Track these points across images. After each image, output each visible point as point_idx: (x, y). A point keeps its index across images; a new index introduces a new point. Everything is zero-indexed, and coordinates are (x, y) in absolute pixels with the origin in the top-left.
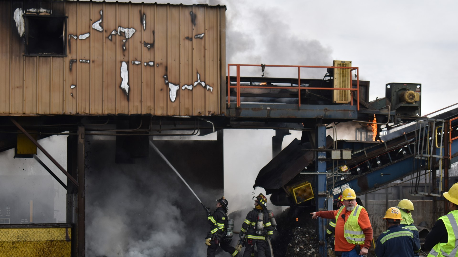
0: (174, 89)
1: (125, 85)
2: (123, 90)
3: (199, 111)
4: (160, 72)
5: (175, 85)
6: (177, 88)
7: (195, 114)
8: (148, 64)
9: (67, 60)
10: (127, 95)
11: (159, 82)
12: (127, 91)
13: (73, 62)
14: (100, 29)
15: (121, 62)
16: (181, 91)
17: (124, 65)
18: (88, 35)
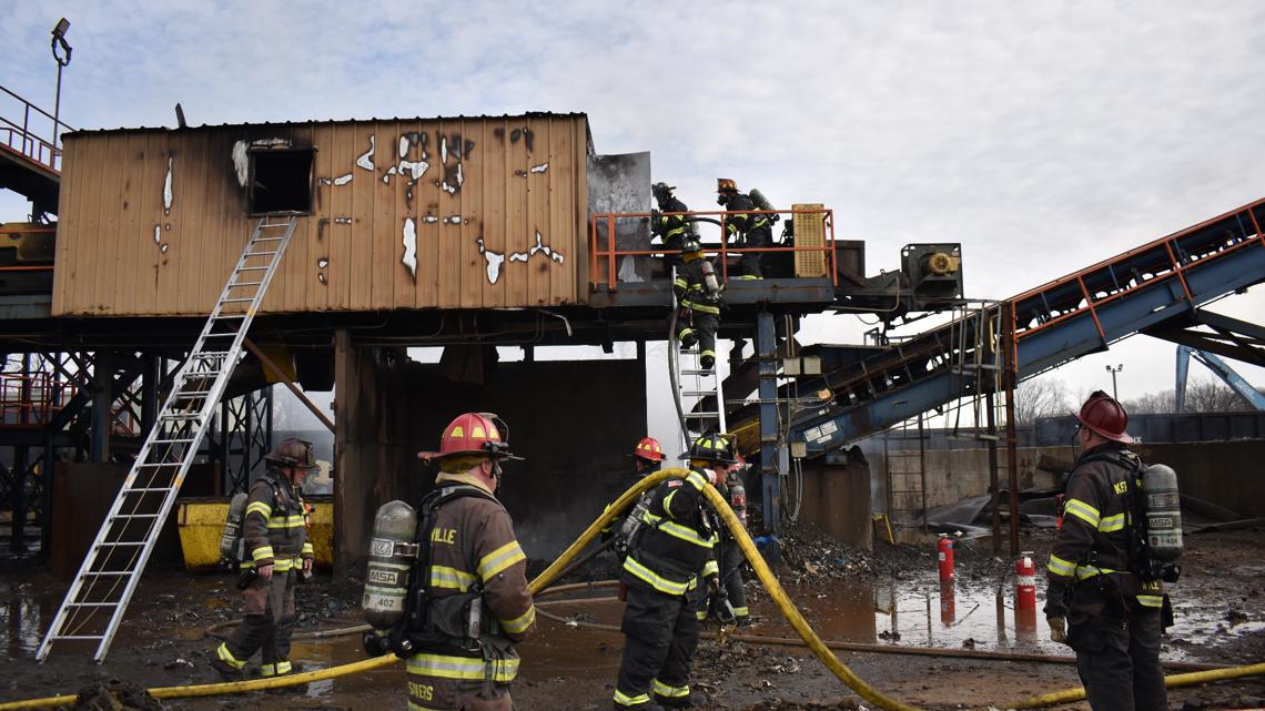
0: (494, 261)
1: (410, 260)
2: (408, 268)
3: (538, 298)
4: (473, 230)
5: (498, 254)
6: (500, 259)
8: (450, 221)
9: (314, 221)
10: (413, 274)
11: (469, 250)
12: (414, 269)
13: (323, 223)
14: (370, 166)
15: (405, 220)
16: (508, 265)
17: (410, 224)
18: (349, 178)
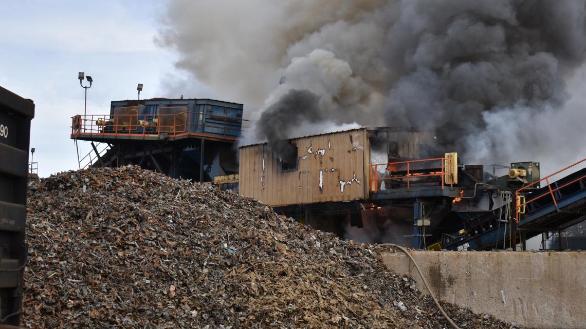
0: (343, 184)
1: (321, 185)
2: (320, 187)
3: (354, 197)
4: (336, 174)
5: (344, 182)
6: (344, 183)
7: (352, 200)
8: (331, 170)
9: (298, 172)
10: (321, 190)
11: (336, 180)
12: (322, 188)
13: (300, 173)
14: (311, 152)
15: (320, 170)
16: (346, 186)
17: (321, 172)
18: (306, 157)
